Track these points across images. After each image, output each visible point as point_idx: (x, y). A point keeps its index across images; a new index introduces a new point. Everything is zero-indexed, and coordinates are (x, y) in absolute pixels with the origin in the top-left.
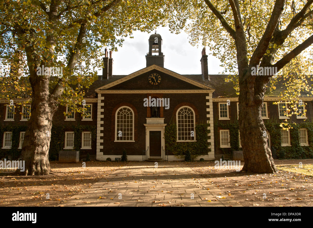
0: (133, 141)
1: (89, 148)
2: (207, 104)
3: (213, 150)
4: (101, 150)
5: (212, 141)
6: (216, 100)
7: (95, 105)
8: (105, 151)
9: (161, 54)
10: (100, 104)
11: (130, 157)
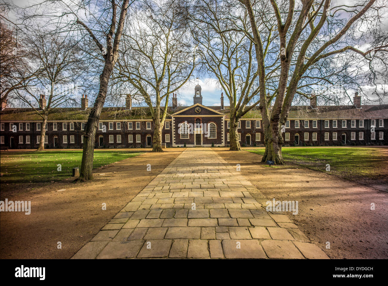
0: (189, 138)
1: (169, 141)
2: (222, 121)
3: (224, 142)
4: (174, 143)
5: (223, 138)
6: (226, 120)
7: (171, 122)
8: (176, 143)
9: (201, 96)
10: (173, 122)
11: (187, 145)
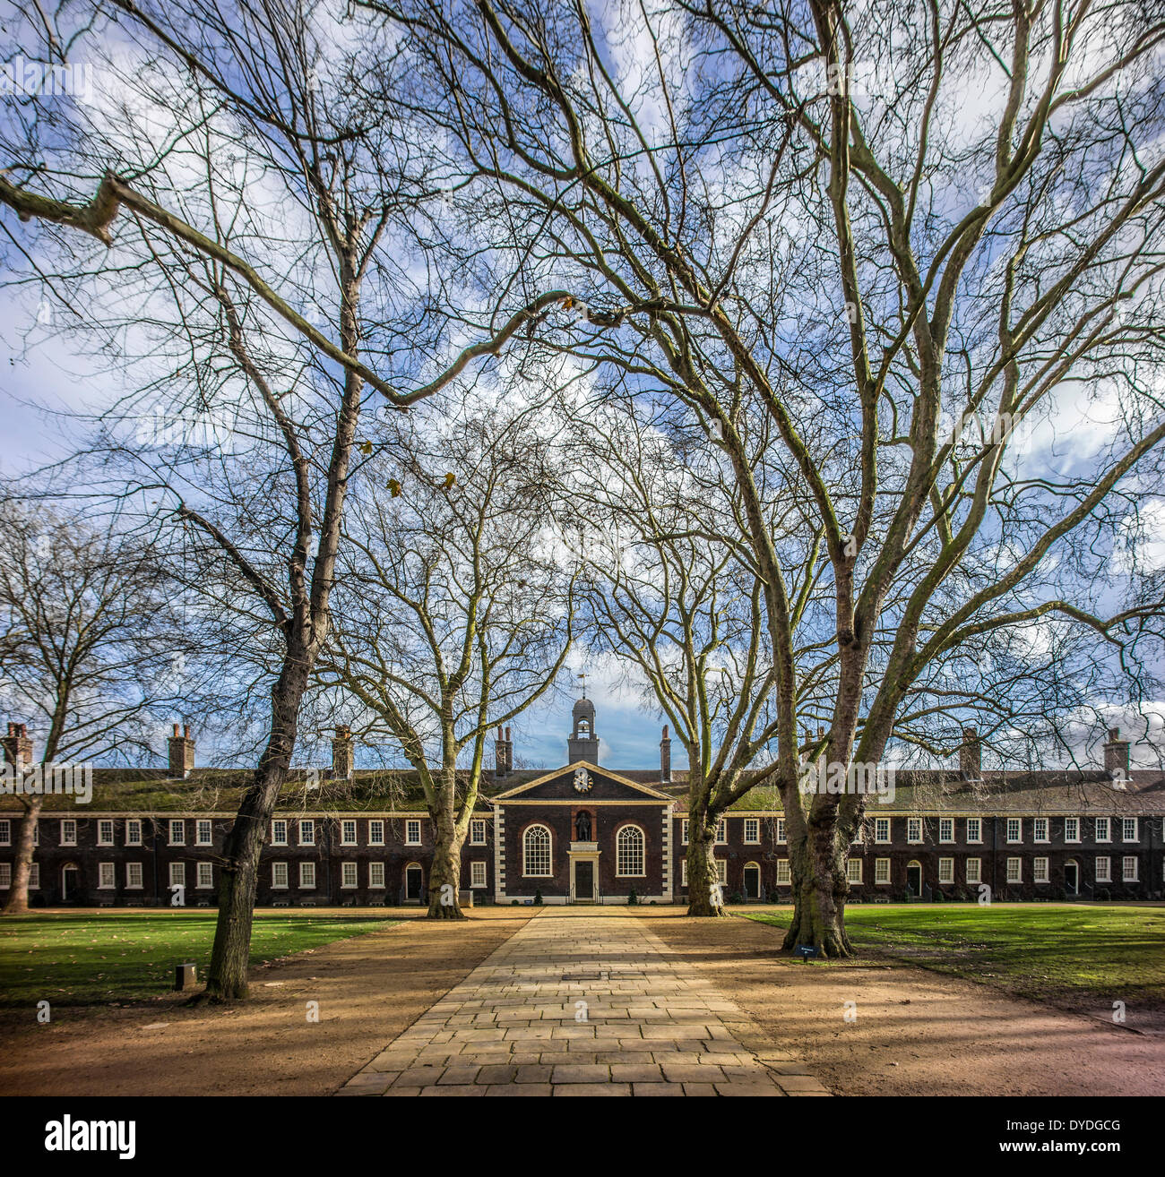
0: (551, 875)
1: (484, 886)
2: (664, 821)
3: (670, 889)
4: (502, 889)
5: (669, 875)
6: (678, 815)
7: (491, 821)
8: (509, 891)
9: (593, 736)
10: (498, 821)
11: (545, 899)
